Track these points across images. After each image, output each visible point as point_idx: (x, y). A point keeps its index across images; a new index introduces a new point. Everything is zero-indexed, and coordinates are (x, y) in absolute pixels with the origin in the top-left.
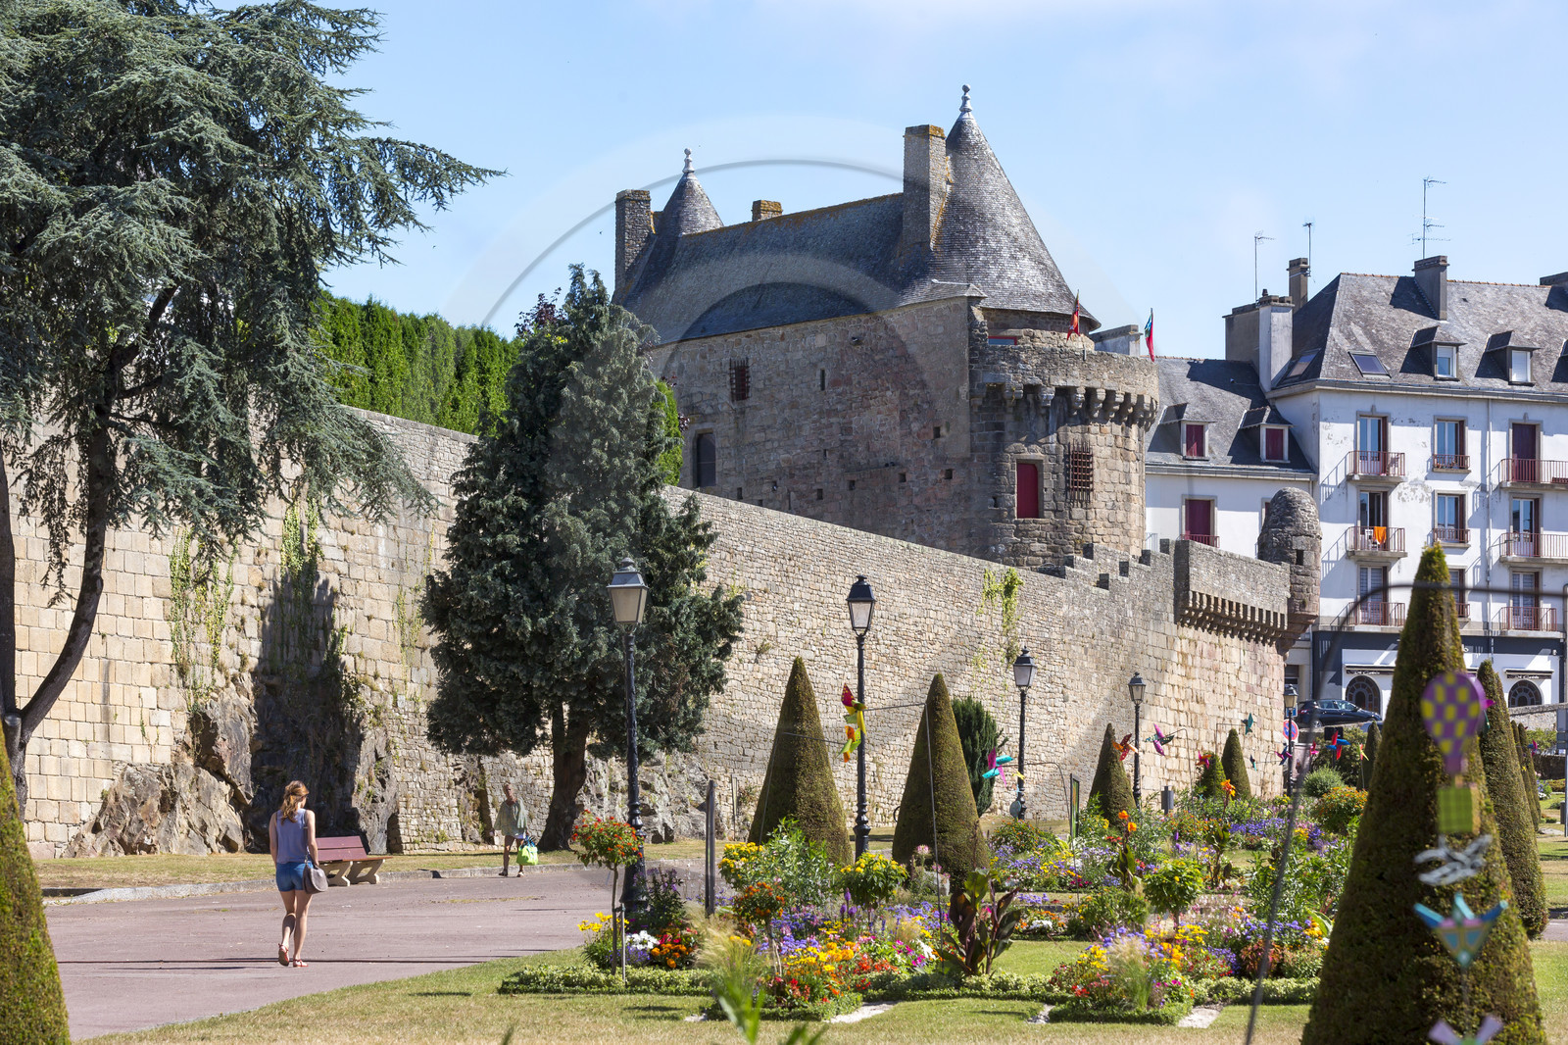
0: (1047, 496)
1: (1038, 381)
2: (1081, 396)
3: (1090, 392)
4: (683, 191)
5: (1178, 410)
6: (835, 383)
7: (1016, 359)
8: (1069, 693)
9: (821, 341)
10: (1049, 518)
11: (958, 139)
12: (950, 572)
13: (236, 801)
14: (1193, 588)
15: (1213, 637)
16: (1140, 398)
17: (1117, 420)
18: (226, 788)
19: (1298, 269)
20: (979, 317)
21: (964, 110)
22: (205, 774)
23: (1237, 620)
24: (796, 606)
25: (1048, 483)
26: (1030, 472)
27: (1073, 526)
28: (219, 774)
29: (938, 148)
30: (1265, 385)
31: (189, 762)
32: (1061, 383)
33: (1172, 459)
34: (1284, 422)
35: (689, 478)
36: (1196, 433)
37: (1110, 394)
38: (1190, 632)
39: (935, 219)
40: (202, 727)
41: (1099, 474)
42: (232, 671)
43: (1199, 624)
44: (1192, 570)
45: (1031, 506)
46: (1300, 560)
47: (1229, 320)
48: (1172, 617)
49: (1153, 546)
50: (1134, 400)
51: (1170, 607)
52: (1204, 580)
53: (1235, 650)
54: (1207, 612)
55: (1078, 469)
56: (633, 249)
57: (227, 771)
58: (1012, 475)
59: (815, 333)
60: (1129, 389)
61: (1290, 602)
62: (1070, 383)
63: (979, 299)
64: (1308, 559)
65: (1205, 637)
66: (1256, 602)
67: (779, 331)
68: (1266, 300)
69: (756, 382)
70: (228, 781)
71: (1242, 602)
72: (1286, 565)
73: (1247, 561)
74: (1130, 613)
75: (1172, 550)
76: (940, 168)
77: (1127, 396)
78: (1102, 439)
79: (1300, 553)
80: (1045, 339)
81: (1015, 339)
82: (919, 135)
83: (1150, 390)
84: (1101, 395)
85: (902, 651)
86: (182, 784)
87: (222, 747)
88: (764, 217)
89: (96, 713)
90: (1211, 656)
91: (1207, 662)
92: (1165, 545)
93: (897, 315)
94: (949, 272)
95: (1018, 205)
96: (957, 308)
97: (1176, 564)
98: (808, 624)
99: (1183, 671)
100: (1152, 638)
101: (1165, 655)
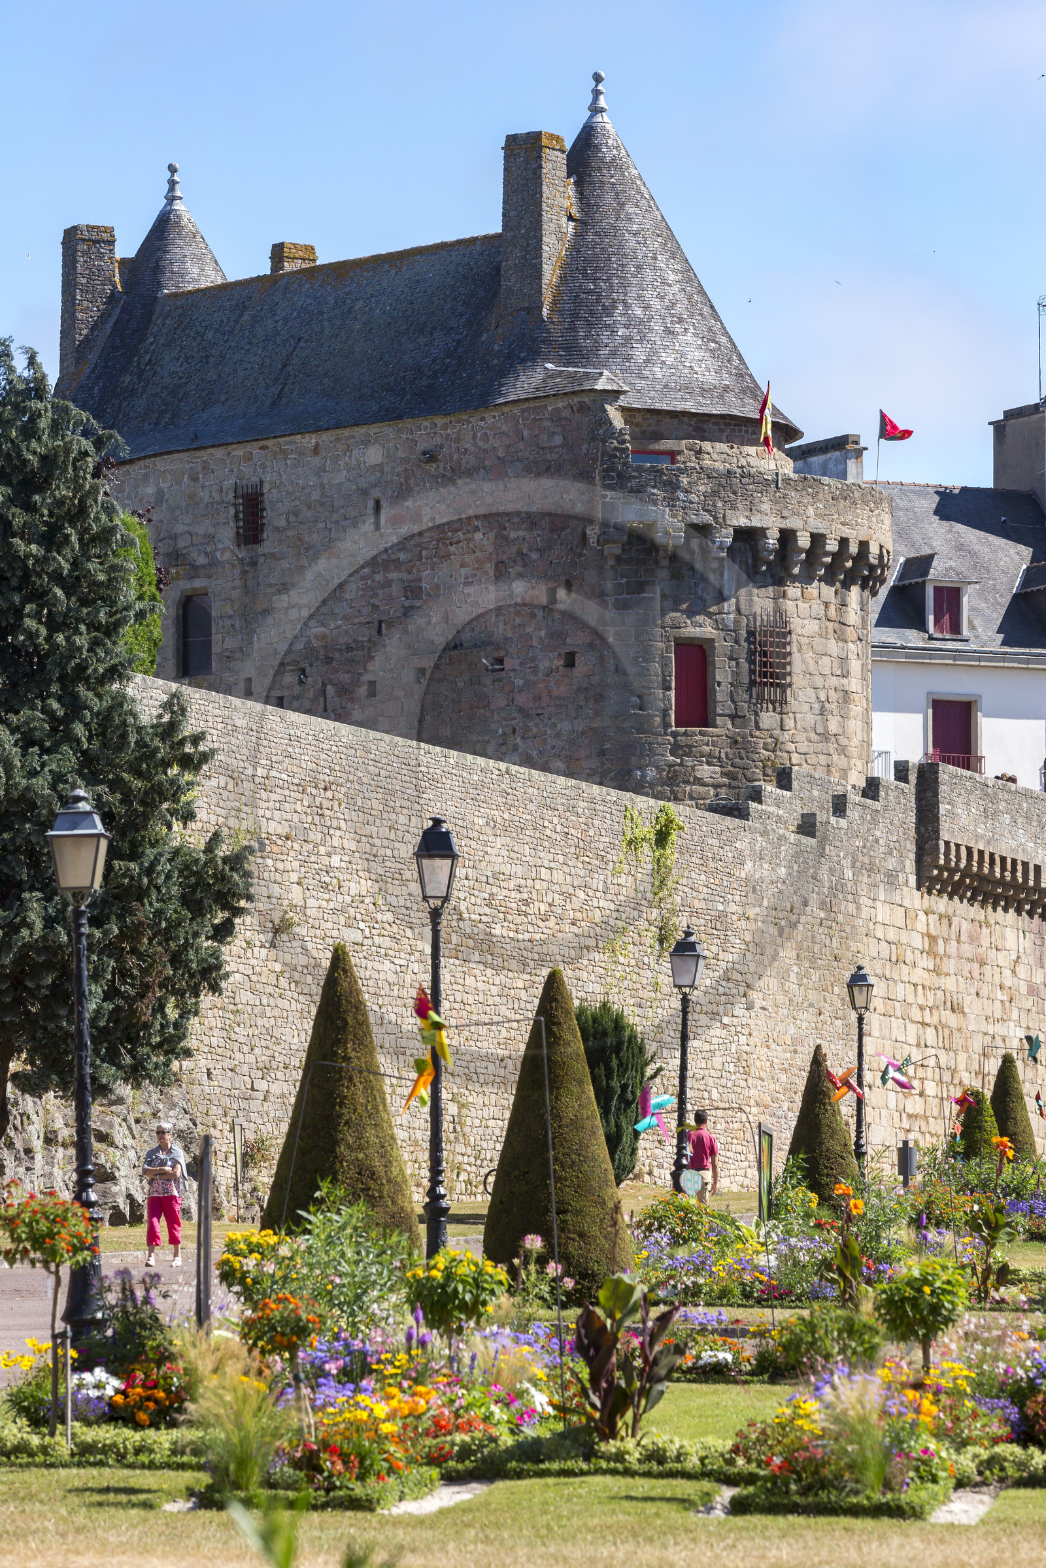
0: (721, 694)
1: (707, 518)
2: (772, 541)
3: (787, 536)
4: (164, 227)
5: (919, 565)
6: (397, 522)
7: (672, 486)
8: (755, 996)
9: (374, 455)
10: (723, 727)
11: (585, 153)
12: (571, 809)
14: (945, 835)
15: (976, 912)
16: (864, 545)
17: (829, 579)
20: (618, 421)
21: (595, 110)
23: (1014, 884)
24: (335, 861)
25: (723, 674)
26: (695, 658)
27: (760, 741)
29: (554, 166)
32: (743, 522)
33: (913, 638)
35: (171, 664)
36: (950, 599)
37: (817, 539)
38: (942, 904)
39: (550, 274)
41: (801, 662)
43: (955, 890)
44: (943, 808)
45: (696, 709)
47: (999, 428)
48: (912, 880)
49: (884, 772)
50: (854, 549)
51: (910, 864)
52: (963, 825)
53: (1011, 930)
54: (966, 873)
55: (769, 655)
56: (87, 316)
58: (666, 662)
59: (366, 443)
60: (847, 532)
62: (756, 522)
63: (616, 394)
65: (964, 911)
67: (310, 440)
69: (274, 516)
71: (1020, 858)
74: (849, 874)
75: (913, 777)
76: (558, 197)
77: (844, 542)
78: (805, 608)
80: (717, 454)
81: (672, 455)
82: (526, 147)
83: (880, 533)
84: (804, 541)
88: (288, 267)
90: (974, 939)
91: (967, 950)
92: (901, 770)
93: (491, 418)
94: (571, 353)
95: (676, 253)
96: (583, 408)
97: (919, 799)
98: (354, 888)
99: (927, 962)
100: (882, 913)
101: (904, 938)
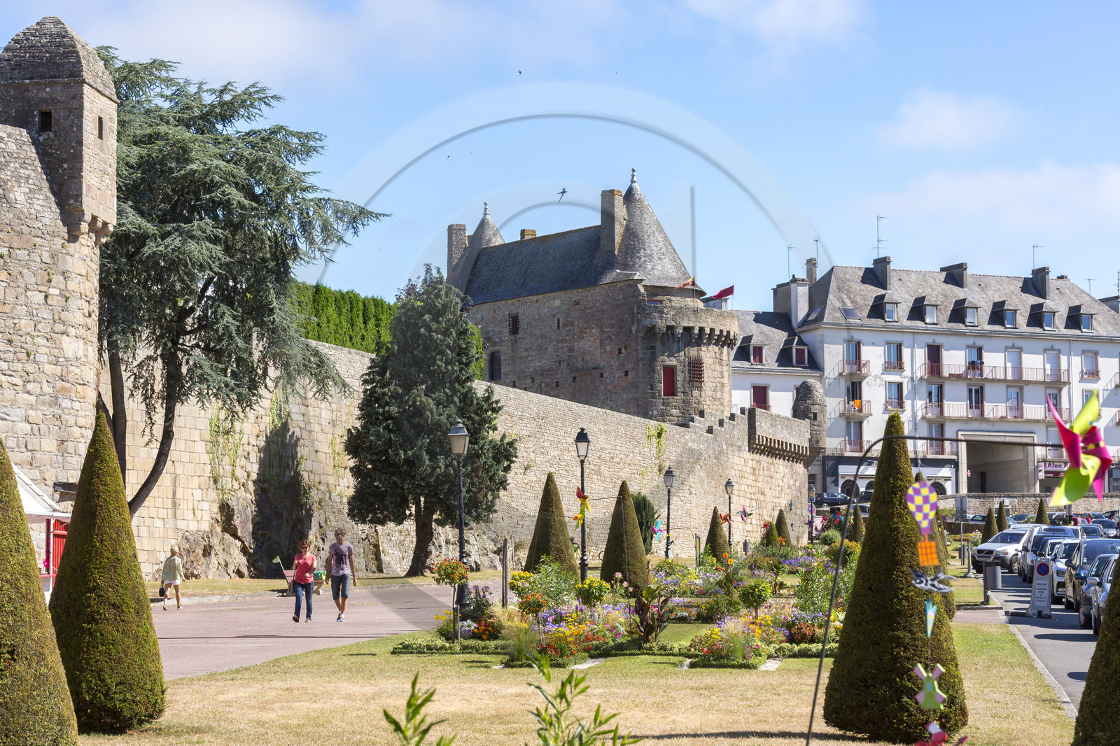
0: (679, 384)
1: (674, 323)
2: (696, 331)
3: (702, 329)
4: (483, 224)
5: (748, 339)
6: (565, 325)
7: (662, 312)
8: (693, 490)
9: (557, 303)
10: (680, 396)
11: (629, 196)
12: (628, 425)
13: (244, 550)
14: (758, 433)
15: (769, 459)
16: (728, 332)
17: (716, 344)
18: (239, 544)
19: (811, 264)
20: (642, 290)
21: (633, 181)
22: (227, 536)
23: (782, 450)
24: (546, 444)
25: (680, 378)
26: (670, 372)
27: (693, 401)
28: (235, 536)
29: (619, 201)
30: (795, 325)
31: (219, 529)
32: (686, 325)
33: (746, 364)
34: (805, 344)
35: (487, 376)
36: (758, 351)
37: (712, 330)
38: (757, 457)
39: (618, 239)
40: (226, 511)
41: (707, 373)
42: (242, 481)
43: (762, 452)
44: (757, 424)
45: (671, 390)
46: (815, 418)
47: (775, 291)
48: (747, 449)
49: (737, 412)
50: (725, 334)
51: (746, 443)
52: (765, 429)
53: (781, 466)
54: (766, 446)
55: (696, 371)
56: (457, 255)
57: (239, 534)
58: (660, 374)
59: (554, 299)
60: (722, 328)
61: (810, 440)
62: (691, 324)
63: (641, 280)
64: (819, 417)
65: (765, 460)
66: (792, 440)
67: (535, 298)
68: (794, 280)
69: (523, 325)
70: (240, 540)
71: (784, 441)
72: (808, 421)
73: (787, 419)
74: (725, 447)
75: (747, 413)
76: (620, 211)
77: (721, 331)
78: (708, 354)
79: (815, 414)
80: (677, 301)
81: (661, 302)
82: (608, 196)
83: (734, 329)
84: (707, 331)
85: (602, 467)
86: (215, 541)
87: (237, 521)
88: (527, 237)
89: (169, 503)
90: (768, 469)
91: (766, 473)
92: (743, 411)
93: (598, 289)
94: (625, 266)
95: (662, 231)
96: (630, 285)
97: (749, 420)
98: (552, 454)
99: (752, 477)
100: (736, 460)
101: (744, 469)
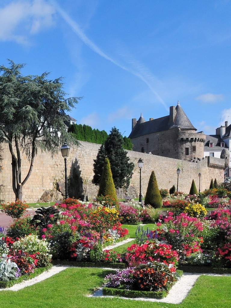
0: (189, 152)
1: (188, 137)
2: (194, 139)
3: (196, 139)
4: (140, 118)
5: (209, 141)
6: (160, 140)
7: (185, 135)
8: (191, 177)
9: (158, 134)
10: (190, 155)
11: (177, 108)
12: (173, 161)
13: (62, 195)
14: (210, 162)
16: (203, 139)
17: (200, 141)
19: (226, 122)
20: (180, 130)
21: (178, 104)
22: (58, 191)
23: (217, 166)
25: (190, 150)
26: (187, 149)
27: (193, 156)
29: (174, 108)
30: (221, 137)
31: (55, 190)
32: (192, 137)
33: (208, 148)
34: (224, 142)
35: (141, 151)
36: (211, 144)
37: (199, 138)
38: (210, 168)
39: (174, 118)
40: (58, 185)
41: (197, 149)
42: (62, 177)
44: (210, 160)
45: (187, 153)
46: (226, 158)
47: (216, 130)
48: (207, 166)
49: (204, 157)
51: (207, 164)
52: (212, 161)
53: (217, 171)
54: (212, 165)
55: (194, 148)
56: (134, 125)
58: (184, 150)
59: (157, 134)
60: (201, 138)
61: (225, 164)
63: (180, 127)
64: (228, 158)
65: (212, 169)
66: (220, 164)
67: (153, 134)
68: (222, 127)
69: (150, 140)
70: (61, 192)
71: (218, 164)
72: (224, 159)
73: (218, 159)
74: (201, 166)
75: (207, 157)
76: (175, 112)
78: (198, 144)
79: (227, 157)
80: (189, 132)
81: (185, 132)
82: (171, 108)
83: (204, 137)
85: (166, 172)
86: (54, 192)
87: (60, 187)
88: (151, 120)
89: (41, 183)
91: (212, 172)
93: (168, 130)
94: (176, 124)
95: (186, 115)
96: (177, 129)
97: (208, 159)
99: (209, 173)
100: (204, 169)
101: (206, 171)
